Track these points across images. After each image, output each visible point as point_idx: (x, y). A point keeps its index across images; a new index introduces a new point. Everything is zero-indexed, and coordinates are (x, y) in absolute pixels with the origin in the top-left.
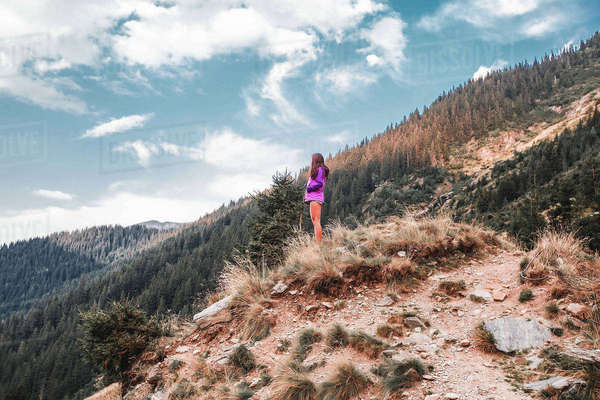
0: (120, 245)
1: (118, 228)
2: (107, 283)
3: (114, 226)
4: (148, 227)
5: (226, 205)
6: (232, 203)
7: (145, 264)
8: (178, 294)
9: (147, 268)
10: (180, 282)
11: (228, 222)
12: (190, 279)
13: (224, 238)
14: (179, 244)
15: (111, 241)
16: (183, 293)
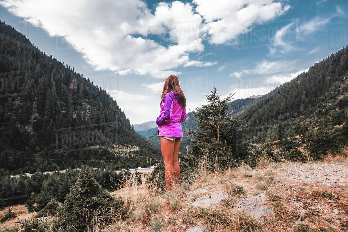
0: (243, 104)
1: (242, 99)
2: (240, 116)
3: (241, 99)
4: (251, 98)
5: (278, 87)
6: (280, 86)
7: (251, 110)
8: (263, 118)
9: (252, 111)
10: (263, 114)
11: (279, 93)
12: (266, 113)
13: (278, 99)
14: (262, 102)
15: (241, 104)
16: (265, 118)
